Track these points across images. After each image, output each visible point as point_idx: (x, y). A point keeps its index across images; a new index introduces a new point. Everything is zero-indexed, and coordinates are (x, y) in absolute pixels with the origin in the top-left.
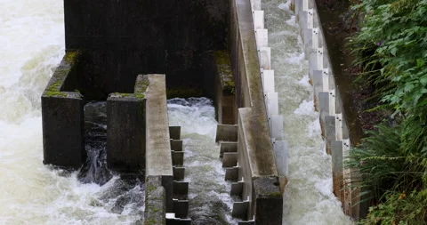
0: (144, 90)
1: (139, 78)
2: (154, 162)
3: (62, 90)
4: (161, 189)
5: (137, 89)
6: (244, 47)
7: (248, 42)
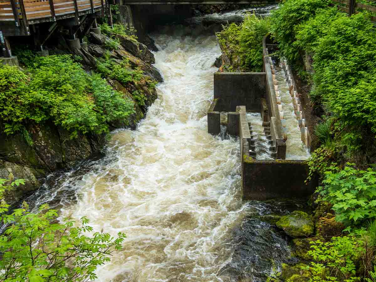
0: (239, 110)
1: (237, 107)
2: (245, 134)
3: (214, 111)
4: (247, 142)
5: (237, 111)
6: (272, 97)
7: (273, 96)
